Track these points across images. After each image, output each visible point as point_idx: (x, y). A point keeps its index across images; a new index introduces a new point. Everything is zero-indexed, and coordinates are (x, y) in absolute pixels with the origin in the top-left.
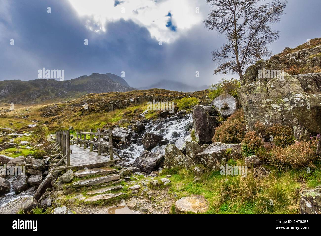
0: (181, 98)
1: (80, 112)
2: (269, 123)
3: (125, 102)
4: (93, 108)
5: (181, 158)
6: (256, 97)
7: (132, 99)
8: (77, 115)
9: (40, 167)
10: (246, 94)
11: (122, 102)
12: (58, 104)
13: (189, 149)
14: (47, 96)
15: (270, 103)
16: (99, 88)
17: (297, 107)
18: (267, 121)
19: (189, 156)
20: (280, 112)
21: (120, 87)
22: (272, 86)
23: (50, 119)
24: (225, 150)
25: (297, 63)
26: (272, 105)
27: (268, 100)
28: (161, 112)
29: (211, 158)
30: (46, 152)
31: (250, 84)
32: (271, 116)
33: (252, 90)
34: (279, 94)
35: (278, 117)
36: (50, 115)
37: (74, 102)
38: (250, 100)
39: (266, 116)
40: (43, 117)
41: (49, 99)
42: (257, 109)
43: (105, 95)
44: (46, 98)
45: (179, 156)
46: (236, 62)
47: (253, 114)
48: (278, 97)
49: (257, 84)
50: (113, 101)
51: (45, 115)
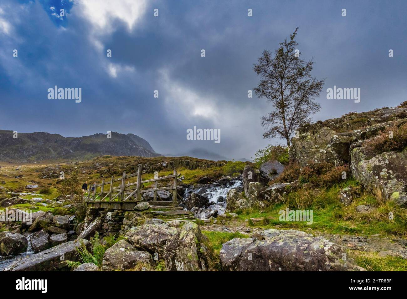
0: (222, 165)
1: (98, 174)
2: (318, 162)
3: (156, 166)
4: (115, 171)
5: (243, 202)
6: (308, 144)
7: (165, 163)
8: (94, 178)
9: (65, 225)
10: (300, 142)
11: (153, 165)
12: (62, 165)
13: (253, 188)
14: (47, 155)
15: (318, 148)
16: (117, 151)
17: (335, 144)
18: (317, 161)
19: (253, 195)
20: (325, 153)
21: (143, 151)
22: (318, 136)
23: (54, 181)
24: (285, 187)
25: (336, 127)
26: (319, 149)
27: (316, 146)
28: (200, 179)
29: (274, 192)
30: (67, 210)
31: (303, 135)
32: (319, 157)
33: (304, 138)
34: (324, 141)
35: (324, 157)
36: (53, 177)
37: (83, 164)
38: (303, 146)
39: (316, 157)
40: (43, 179)
41: (48, 159)
42: (308, 152)
43: (125, 158)
44: (44, 157)
45: (240, 200)
46: (283, 128)
47: (306, 156)
48: (323, 144)
49: (308, 134)
50: (141, 163)
51: (46, 176)
